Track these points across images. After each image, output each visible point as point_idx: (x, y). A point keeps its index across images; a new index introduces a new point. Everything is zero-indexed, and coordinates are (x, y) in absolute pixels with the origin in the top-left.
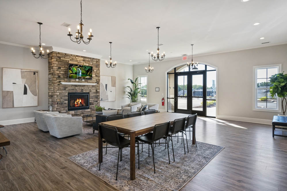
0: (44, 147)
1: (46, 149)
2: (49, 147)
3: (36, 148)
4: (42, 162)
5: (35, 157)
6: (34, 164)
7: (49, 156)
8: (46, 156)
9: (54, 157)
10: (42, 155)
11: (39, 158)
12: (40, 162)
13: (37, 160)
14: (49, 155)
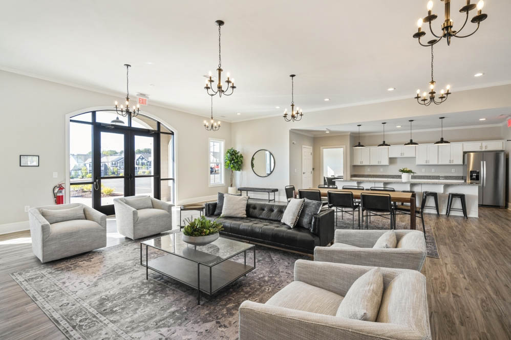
0: (457, 295)
1: (458, 289)
2: (447, 289)
3: (479, 302)
4: (480, 271)
5: (490, 284)
6: (495, 274)
7: (462, 273)
8: (468, 276)
9: (456, 269)
10: (475, 280)
11: (482, 278)
12: (484, 272)
13: (487, 278)
14: (460, 275)
